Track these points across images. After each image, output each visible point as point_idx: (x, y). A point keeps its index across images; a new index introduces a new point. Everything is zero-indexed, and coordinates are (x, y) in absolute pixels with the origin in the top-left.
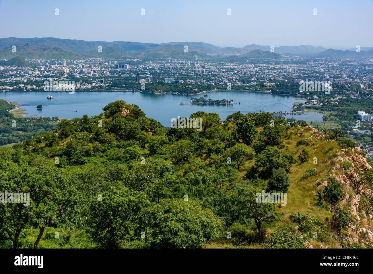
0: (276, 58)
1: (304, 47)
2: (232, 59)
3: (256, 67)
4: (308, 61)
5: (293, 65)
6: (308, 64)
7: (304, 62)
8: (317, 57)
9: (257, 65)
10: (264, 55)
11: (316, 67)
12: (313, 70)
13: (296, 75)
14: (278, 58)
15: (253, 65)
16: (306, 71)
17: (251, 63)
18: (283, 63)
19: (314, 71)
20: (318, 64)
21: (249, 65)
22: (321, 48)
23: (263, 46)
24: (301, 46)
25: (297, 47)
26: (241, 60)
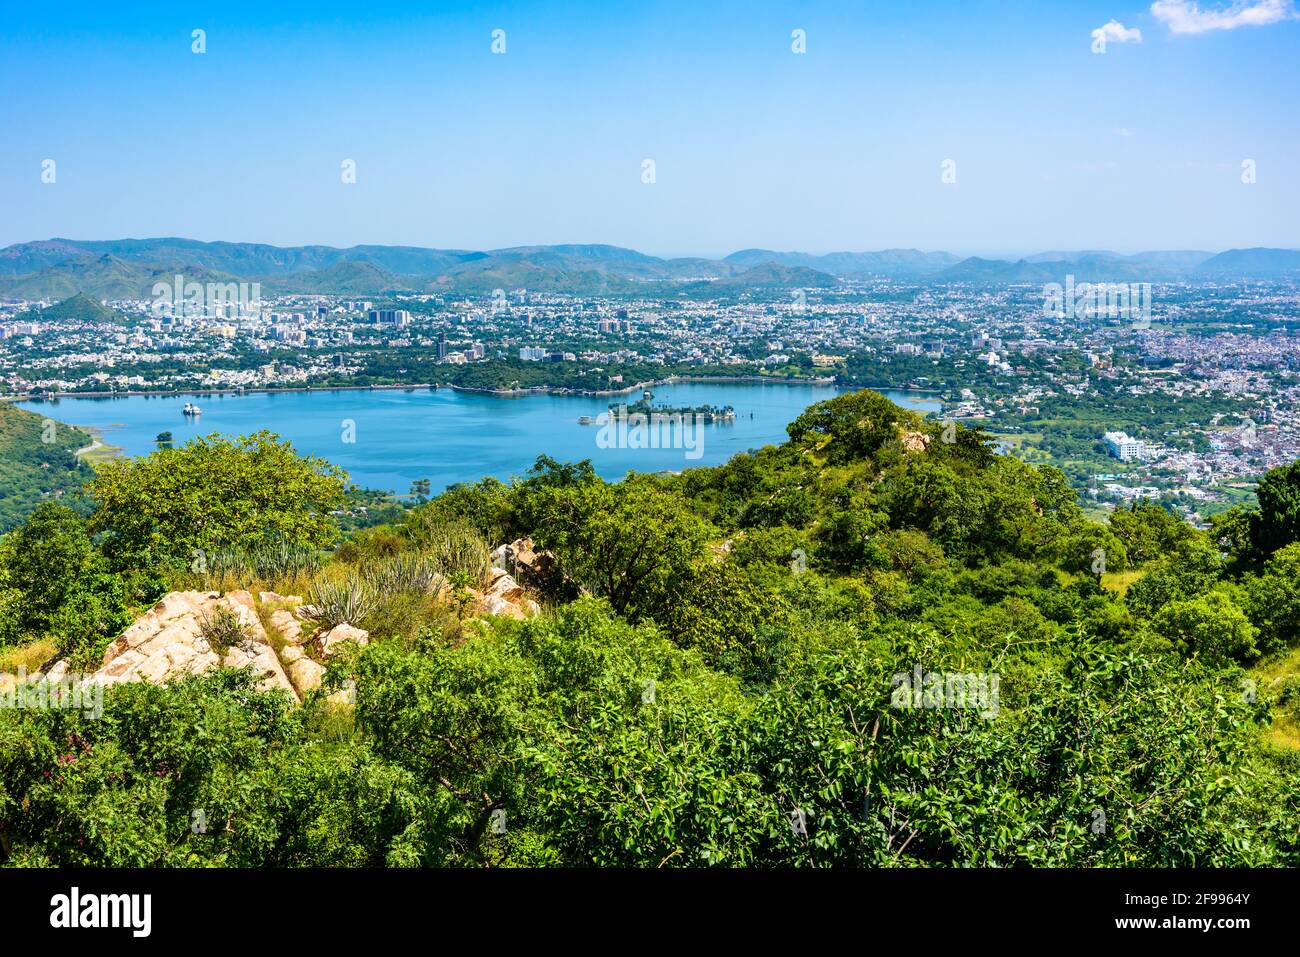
0: (824, 286)
1: (899, 253)
2: (698, 291)
3: (771, 312)
4: (914, 292)
5: (876, 305)
6: (916, 301)
7: (907, 297)
8: (938, 282)
9: (774, 306)
10: (788, 279)
11: (942, 308)
12: (935, 318)
13: (891, 332)
14: (829, 287)
15: (762, 307)
16: (916, 320)
17: (757, 301)
18: (847, 301)
19: (941, 322)
20: (945, 300)
21: (752, 307)
22: (944, 255)
23: (782, 254)
24: (887, 251)
25: (877, 255)
26: (726, 295)
